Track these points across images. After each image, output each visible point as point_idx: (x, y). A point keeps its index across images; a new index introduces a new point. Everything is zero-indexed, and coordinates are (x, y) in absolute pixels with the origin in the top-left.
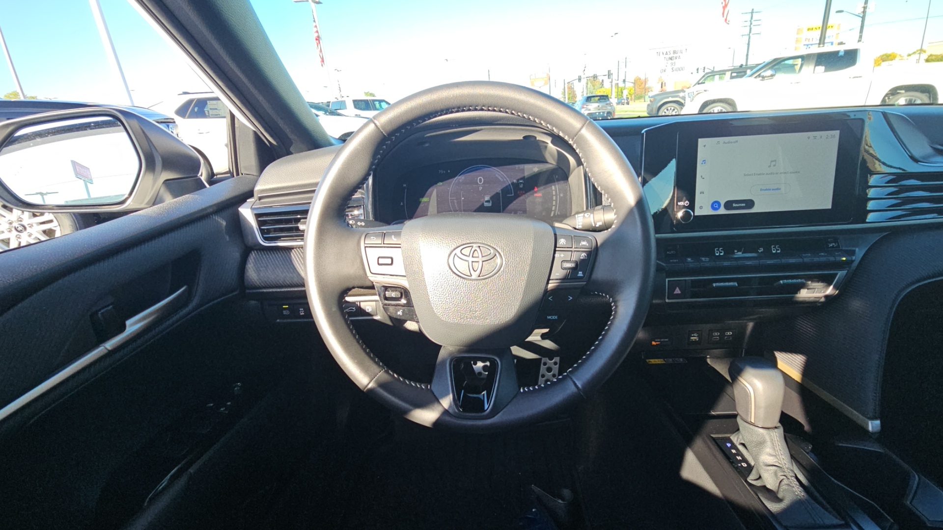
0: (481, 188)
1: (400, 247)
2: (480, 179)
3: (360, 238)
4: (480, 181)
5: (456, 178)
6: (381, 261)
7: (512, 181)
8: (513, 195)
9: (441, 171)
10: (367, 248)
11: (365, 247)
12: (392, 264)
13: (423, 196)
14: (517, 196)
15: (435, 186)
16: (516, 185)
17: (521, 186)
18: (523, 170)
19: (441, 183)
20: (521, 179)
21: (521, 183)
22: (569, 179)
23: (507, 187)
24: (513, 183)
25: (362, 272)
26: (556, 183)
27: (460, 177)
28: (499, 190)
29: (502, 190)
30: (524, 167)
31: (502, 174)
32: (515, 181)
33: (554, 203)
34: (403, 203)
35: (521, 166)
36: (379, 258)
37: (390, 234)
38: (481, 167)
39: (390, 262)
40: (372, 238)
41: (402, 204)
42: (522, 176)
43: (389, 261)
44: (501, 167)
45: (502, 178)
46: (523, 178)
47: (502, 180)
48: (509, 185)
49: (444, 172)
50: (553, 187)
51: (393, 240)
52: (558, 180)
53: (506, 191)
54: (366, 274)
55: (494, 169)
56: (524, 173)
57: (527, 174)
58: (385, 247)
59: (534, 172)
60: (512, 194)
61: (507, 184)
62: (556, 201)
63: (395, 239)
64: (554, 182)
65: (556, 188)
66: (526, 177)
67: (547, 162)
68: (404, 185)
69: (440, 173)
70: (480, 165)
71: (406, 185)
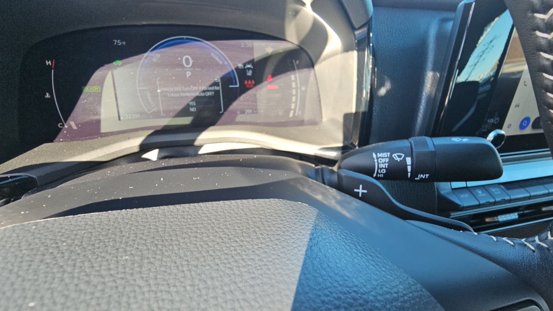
0: (188, 74)
2: (187, 60)
4: (188, 63)
5: (146, 54)
7: (236, 66)
8: (238, 86)
9: (118, 42)
13: (85, 84)
14: (244, 89)
15: (106, 66)
16: (242, 72)
17: (250, 73)
18: (251, 50)
19: (118, 63)
20: (249, 63)
21: (249, 69)
22: (317, 67)
23: (229, 73)
24: (237, 69)
26: (297, 71)
27: (152, 54)
28: (217, 78)
29: (222, 79)
30: (252, 45)
31: (220, 54)
32: (240, 65)
33: (294, 99)
34: (51, 94)
35: (249, 43)
38: (187, 39)
41: (48, 96)
42: (249, 58)
44: (216, 42)
45: (220, 59)
46: (252, 62)
47: (221, 63)
48: (233, 71)
49: (124, 43)
50: (293, 77)
52: (299, 67)
53: (227, 80)
55: (206, 44)
56: (252, 54)
57: (257, 55)
59: (268, 53)
60: (236, 84)
61: (229, 70)
62: (296, 95)
64: (293, 69)
65: (296, 78)
66: (255, 60)
67: (284, 40)
68: (47, 63)
69: (115, 44)
70: (185, 37)
71: (52, 63)
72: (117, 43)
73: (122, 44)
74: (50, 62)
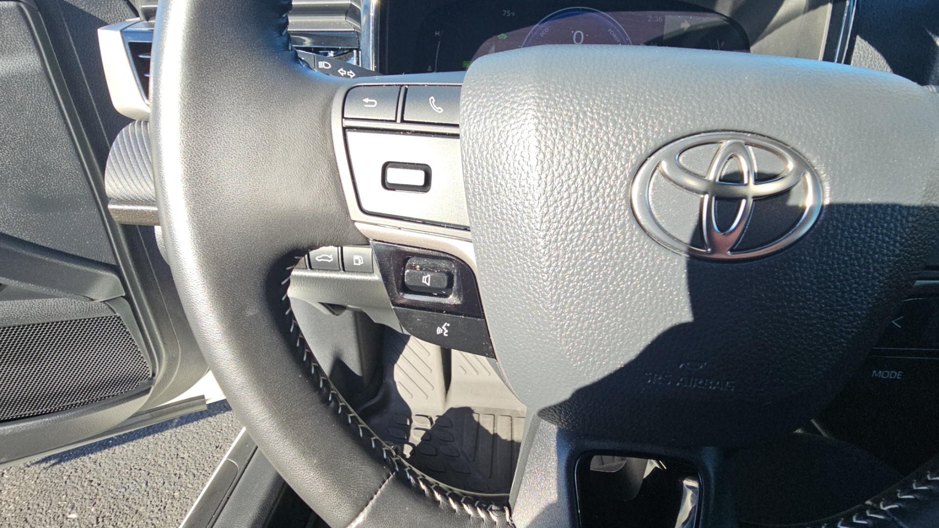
1: (457, 136)
2: (579, 35)
3: (331, 100)
4: (578, 40)
5: (535, 26)
6: (395, 176)
9: (508, 13)
10: (350, 134)
11: (345, 129)
12: (426, 185)
18: (662, 24)
19: (504, 36)
25: (334, 207)
27: (543, 25)
30: (664, 18)
31: (621, 30)
35: (660, 16)
36: (386, 166)
37: (424, 93)
38: (583, 10)
39: (421, 182)
40: (367, 100)
42: (657, 35)
43: (418, 178)
44: (617, 13)
45: (616, 33)
46: (659, 40)
47: (619, 40)
49: (513, 14)
51: (436, 112)
54: (347, 213)
55: (605, 16)
56: (663, 30)
57: (668, 31)
58: (405, 132)
59: (683, 29)
63: (439, 110)
66: (664, 38)
67: (712, 11)
68: (436, 33)
69: (504, 15)
70: (581, 8)
71: (440, 34)
72: (506, 14)
73: (511, 15)
74: (438, 33)
